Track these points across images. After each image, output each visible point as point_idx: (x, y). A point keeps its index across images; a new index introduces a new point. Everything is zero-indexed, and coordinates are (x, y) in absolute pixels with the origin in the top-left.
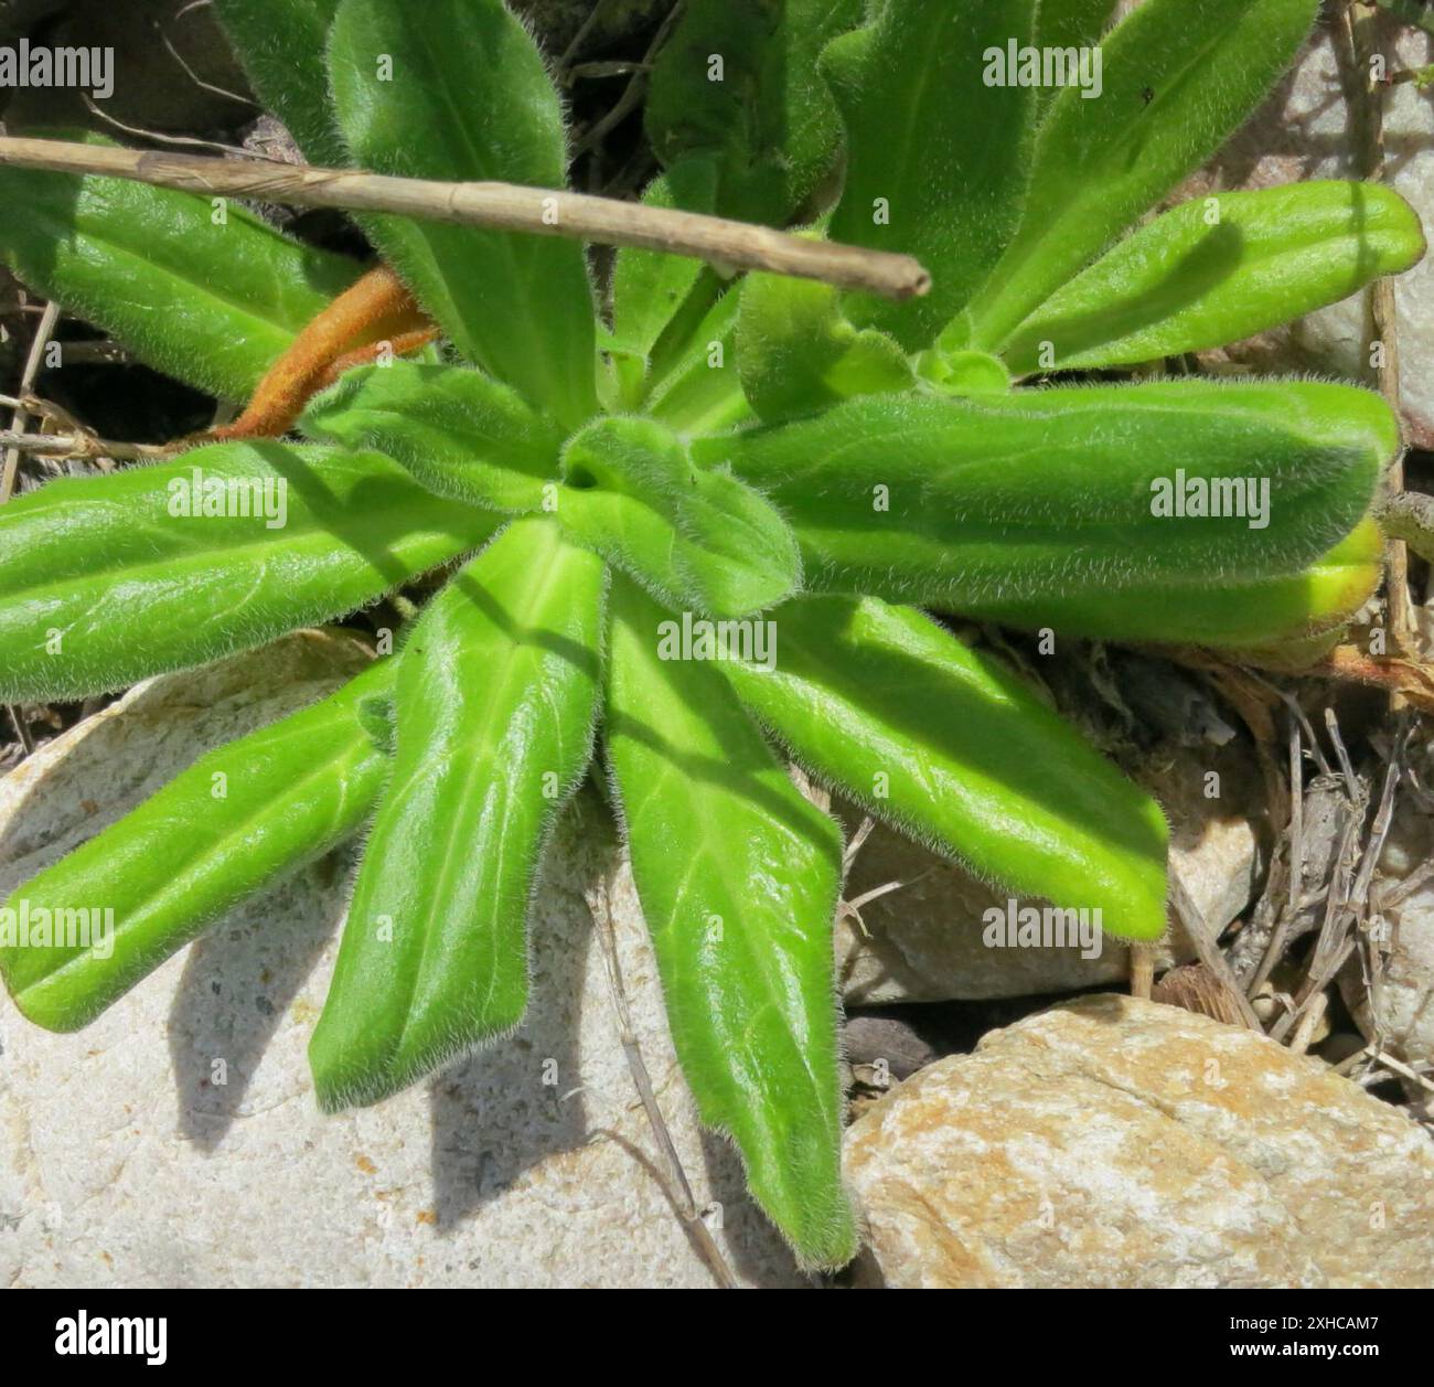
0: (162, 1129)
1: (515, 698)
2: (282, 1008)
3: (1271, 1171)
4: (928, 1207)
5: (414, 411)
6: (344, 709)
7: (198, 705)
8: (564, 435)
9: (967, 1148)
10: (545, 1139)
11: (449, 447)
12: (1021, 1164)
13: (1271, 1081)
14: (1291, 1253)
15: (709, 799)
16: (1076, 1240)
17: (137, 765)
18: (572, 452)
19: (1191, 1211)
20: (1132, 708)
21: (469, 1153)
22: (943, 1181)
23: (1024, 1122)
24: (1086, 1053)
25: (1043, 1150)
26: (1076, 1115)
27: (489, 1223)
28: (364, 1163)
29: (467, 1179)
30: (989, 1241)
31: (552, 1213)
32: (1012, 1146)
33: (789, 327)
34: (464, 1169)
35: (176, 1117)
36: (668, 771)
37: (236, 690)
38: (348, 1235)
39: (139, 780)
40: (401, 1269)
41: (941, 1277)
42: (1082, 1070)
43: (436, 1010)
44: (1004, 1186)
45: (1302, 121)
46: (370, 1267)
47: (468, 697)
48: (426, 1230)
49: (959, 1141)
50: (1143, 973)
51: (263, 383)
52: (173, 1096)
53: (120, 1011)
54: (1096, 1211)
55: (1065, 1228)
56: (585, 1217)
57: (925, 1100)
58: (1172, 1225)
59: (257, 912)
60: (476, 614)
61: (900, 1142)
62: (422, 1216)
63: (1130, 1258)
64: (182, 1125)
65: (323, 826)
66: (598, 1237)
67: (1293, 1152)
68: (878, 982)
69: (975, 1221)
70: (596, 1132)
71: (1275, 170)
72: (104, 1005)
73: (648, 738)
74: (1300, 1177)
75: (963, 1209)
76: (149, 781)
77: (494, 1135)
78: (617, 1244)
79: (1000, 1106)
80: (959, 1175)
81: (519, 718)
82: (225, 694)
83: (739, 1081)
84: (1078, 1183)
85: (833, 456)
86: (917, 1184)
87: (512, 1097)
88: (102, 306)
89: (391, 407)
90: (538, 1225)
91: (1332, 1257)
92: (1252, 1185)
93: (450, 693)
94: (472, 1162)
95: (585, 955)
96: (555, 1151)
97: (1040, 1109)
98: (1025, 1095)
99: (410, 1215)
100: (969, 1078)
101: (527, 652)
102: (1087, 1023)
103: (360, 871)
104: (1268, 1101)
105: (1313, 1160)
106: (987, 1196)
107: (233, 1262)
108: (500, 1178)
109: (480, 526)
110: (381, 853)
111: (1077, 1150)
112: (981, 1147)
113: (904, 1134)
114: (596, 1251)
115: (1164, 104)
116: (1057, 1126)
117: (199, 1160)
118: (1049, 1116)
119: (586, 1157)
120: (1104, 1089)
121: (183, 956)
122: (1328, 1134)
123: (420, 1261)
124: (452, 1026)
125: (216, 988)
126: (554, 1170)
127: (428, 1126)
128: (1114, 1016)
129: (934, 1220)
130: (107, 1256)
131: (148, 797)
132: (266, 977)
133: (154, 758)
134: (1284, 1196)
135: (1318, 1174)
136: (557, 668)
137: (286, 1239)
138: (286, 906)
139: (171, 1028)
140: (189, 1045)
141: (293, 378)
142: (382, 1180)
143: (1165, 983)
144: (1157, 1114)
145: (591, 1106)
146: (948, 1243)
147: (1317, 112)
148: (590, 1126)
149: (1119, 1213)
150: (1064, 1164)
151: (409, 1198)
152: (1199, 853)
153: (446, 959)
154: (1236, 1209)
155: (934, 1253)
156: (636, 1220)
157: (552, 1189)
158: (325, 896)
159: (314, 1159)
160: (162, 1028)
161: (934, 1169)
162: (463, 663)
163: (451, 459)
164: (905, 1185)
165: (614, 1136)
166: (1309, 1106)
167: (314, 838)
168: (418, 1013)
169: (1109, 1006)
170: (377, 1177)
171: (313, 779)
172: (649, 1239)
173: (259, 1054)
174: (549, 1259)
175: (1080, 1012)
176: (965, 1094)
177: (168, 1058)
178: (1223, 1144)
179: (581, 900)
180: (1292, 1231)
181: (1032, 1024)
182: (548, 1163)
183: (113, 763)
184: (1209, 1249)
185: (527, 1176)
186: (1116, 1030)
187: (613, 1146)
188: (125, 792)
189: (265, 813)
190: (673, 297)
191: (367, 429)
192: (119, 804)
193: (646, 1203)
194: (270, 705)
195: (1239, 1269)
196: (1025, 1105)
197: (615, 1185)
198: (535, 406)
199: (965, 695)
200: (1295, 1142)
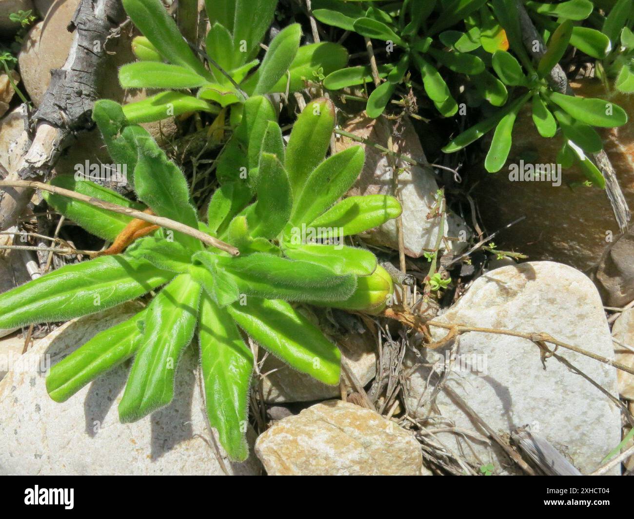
0: (81, 431)
1: (175, 322)
2: (114, 400)
3: (366, 446)
4: (278, 454)
5: (154, 250)
6: (133, 323)
7: (97, 320)
8: (193, 253)
9: (288, 438)
10: (181, 436)
11: (163, 257)
12: (300, 442)
13: (372, 422)
14: (371, 467)
15: (223, 347)
16: (314, 463)
17: (80, 336)
18: (194, 257)
19: (343, 455)
20: (339, 323)
21: (161, 440)
22: (282, 447)
23: (303, 432)
24: (323, 414)
25: (306, 439)
26: (317, 430)
27: (166, 459)
28: (133, 441)
29: (161, 446)
30: (293, 463)
31: (183, 457)
32: (299, 438)
33: (239, 237)
34: (160, 444)
35: (85, 428)
36: (213, 340)
37: (107, 316)
38: (128, 461)
39: (80, 339)
40: (142, 471)
41: (281, 473)
42: (322, 419)
43: (149, 398)
44: (297, 448)
45: (379, 176)
46: (133, 470)
47: (163, 322)
48: (149, 460)
49: (286, 437)
50: (344, 394)
51: (118, 237)
52: (84, 422)
53: (72, 399)
54: (319, 455)
55: (311, 459)
56: (192, 458)
57: (279, 426)
58: (338, 458)
59: (109, 374)
60: (167, 300)
61: (272, 437)
62: (148, 456)
63: (327, 467)
64: (86, 430)
65: (126, 353)
66: (195, 464)
67: (373, 441)
68: (278, 396)
69: (289, 458)
70: (195, 435)
71: (373, 188)
72: (70, 396)
73: (210, 331)
74: (374, 447)
75: (287, 455)
76: (83, 340)
77: (168, 435)
78: (201, 466)
79: (298, 428)
80: (286, 446)
81: (175, 327)
82: (103, 317)
83: (219, 416)
84: (315, 447)
85: (250, 265)
86: (275, 448)
87: (173, 425)
88: (77, 219)
89: (147, 249)
90: (179, 460)
91: (385, 470)
92: (360, 449)
93: (159, 320)
94: (162, 442)
95: (194, 387)
96: (184, 440)
97: (307, 428)
98: (305, 425)
99: (145, 456)
100: (292, 421)
101: (179, 310)
102: (326, 407)
103: (133, 365)
104: (370, 428)
105: (378, 443)
106: (292, 451)
107: (97, 468)
108: (170, 447)
109: (170, 276)
110: (138, 360)
111: (315, 439)
112: (291, 438)
113: (273, 435)
114: (195, 468)
115: (333, 181)
116: (311, 433)
117: (90, 439)
118: (310, 430)
119: (193, 441)
120: (327, 424)
121: (89, 385)
122: (384, 437)
123: (147, 469)
124: (153, 403)
125: (97, 394)
126: (184, 445)
127: (150, 432)
128: (334, 405)
129: (279, 458)
130: (64, 466)
131: (83, 344)
132: (110, 391)
133: (84, 334)
134: (370, 453)
135: (380, 446)
136: (186, 314)
137: (111, 462)
138: (116, 373)
139: (85, 405)
140: (89, 409)
141: (124, 237)
142: (138, 446)
143: (350, 397)
144: (339, 430)
145: (194, 428)
146: (282, 463)
147: (382, 175)
148: (194, 433)
149: (325, 455)
150: (311, 442)
151: (145, 451)
152: (359, 362)
153: (153, 386)
154: (355, 454)
155: (279, 466)
156: (206, 459)
157: (182, 450)
158: (126, 370)
159: (120, 439)
160: (83, 404)
161: (280, 444)
162: (163, 312)
163: (163, 260)
164: (272, 449)
165: (200, 436)
166: (381, 429)
167: (123, 356)
168: (145, 399)
169: (333, 403)
170: (137, 445)
171: (124, 341)
172: (209, 465)
173: (107, 412)
174: (182, 469)
175: (325, 404)
176: (289, 425)
177: (84, 412)
178: (355, 438)
179: (192, 372)
180: (370, 461)
181: (312, 408)
182: (182, 443)
183: (74, 335)
184: (346, 465)
185: (177, 446)
186: (333, 409)
187: (200, 439)
188: (76, 342)
189: (112, 349)
190: (222, 218)
191: (141, 254)
192: (75, 346)
193: (208, 455)
194: (115, 320)
195: (355, 470)
196: (304, 427)
197: (200, 450)
198: (185, 246)
199: (290, 320)
200: (374, 438)
